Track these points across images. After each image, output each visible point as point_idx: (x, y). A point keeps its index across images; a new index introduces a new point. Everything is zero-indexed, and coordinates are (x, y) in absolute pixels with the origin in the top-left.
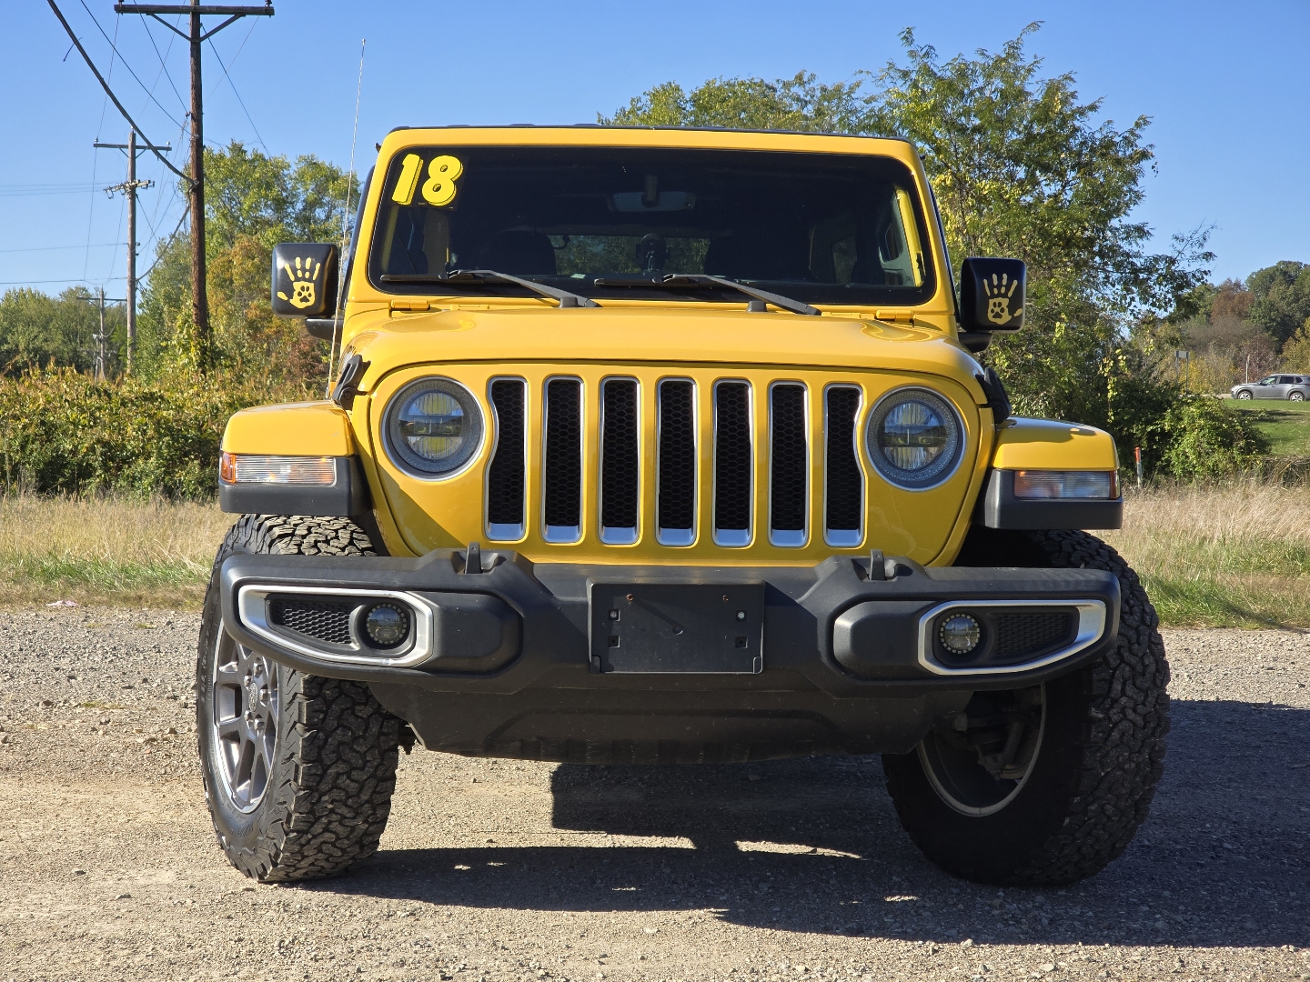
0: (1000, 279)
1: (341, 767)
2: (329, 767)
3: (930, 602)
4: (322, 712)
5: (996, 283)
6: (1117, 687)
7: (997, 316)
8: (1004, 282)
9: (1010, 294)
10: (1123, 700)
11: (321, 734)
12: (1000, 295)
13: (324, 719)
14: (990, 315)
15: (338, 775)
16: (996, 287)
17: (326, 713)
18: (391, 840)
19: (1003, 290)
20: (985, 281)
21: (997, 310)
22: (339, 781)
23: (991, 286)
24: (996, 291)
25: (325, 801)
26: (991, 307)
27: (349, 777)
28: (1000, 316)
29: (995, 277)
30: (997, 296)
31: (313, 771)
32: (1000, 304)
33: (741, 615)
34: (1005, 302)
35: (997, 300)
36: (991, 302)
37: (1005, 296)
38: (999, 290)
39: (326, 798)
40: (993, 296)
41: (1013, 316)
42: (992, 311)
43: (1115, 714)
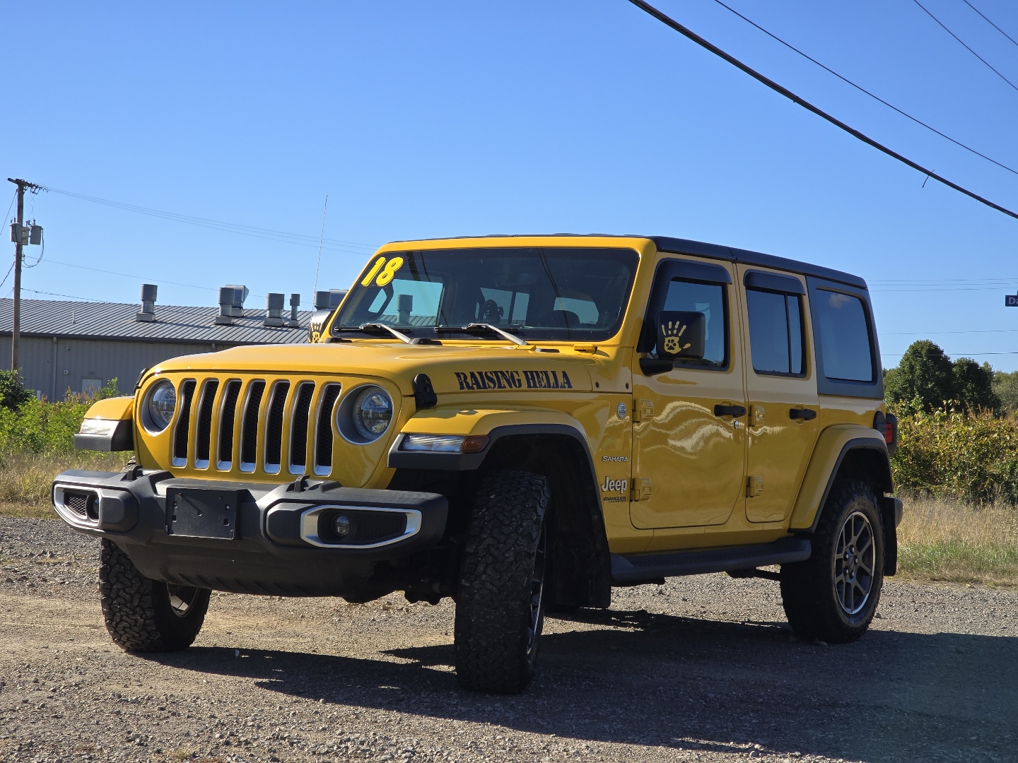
0: (674, 325)
1: (120, 586)
2: (114, 584)
3: (311, 505)
4: (108, 555)
5: (670, 327)
6: (481, 568)
7: (671, 348)
8: (676, 327)
9: (680, 334)
10: (484, 577)
11: (108, 567)
12: (672, 335)
13: (110, 559)
14: (666, 348)
15: (119, 590)
16: (670, 330)
17: (111, 556)
18: (200, 641)
19: (675, 332)
20: (663, 326)
21: (671, 344)
22: (120, 593)
23: (667, 329)
24: (670, 332)
25: (116, 604)
26: (666, 342)
27: (124, 591)
28: (673, 349)
29: (670, 323)
30: (670, 336)
31: (106, 587)
32: (673, 341)
33: (228, 507)
34: (676, 340)
35: (670, 338)
36: (667, 339)
37: (676, 335)
38: (672, 332)
39: (115, 602)
40: (668, 335)
41: (682, 349)
42: (667, 345)
43: (477, 584)
